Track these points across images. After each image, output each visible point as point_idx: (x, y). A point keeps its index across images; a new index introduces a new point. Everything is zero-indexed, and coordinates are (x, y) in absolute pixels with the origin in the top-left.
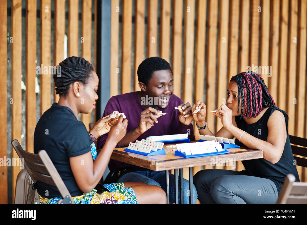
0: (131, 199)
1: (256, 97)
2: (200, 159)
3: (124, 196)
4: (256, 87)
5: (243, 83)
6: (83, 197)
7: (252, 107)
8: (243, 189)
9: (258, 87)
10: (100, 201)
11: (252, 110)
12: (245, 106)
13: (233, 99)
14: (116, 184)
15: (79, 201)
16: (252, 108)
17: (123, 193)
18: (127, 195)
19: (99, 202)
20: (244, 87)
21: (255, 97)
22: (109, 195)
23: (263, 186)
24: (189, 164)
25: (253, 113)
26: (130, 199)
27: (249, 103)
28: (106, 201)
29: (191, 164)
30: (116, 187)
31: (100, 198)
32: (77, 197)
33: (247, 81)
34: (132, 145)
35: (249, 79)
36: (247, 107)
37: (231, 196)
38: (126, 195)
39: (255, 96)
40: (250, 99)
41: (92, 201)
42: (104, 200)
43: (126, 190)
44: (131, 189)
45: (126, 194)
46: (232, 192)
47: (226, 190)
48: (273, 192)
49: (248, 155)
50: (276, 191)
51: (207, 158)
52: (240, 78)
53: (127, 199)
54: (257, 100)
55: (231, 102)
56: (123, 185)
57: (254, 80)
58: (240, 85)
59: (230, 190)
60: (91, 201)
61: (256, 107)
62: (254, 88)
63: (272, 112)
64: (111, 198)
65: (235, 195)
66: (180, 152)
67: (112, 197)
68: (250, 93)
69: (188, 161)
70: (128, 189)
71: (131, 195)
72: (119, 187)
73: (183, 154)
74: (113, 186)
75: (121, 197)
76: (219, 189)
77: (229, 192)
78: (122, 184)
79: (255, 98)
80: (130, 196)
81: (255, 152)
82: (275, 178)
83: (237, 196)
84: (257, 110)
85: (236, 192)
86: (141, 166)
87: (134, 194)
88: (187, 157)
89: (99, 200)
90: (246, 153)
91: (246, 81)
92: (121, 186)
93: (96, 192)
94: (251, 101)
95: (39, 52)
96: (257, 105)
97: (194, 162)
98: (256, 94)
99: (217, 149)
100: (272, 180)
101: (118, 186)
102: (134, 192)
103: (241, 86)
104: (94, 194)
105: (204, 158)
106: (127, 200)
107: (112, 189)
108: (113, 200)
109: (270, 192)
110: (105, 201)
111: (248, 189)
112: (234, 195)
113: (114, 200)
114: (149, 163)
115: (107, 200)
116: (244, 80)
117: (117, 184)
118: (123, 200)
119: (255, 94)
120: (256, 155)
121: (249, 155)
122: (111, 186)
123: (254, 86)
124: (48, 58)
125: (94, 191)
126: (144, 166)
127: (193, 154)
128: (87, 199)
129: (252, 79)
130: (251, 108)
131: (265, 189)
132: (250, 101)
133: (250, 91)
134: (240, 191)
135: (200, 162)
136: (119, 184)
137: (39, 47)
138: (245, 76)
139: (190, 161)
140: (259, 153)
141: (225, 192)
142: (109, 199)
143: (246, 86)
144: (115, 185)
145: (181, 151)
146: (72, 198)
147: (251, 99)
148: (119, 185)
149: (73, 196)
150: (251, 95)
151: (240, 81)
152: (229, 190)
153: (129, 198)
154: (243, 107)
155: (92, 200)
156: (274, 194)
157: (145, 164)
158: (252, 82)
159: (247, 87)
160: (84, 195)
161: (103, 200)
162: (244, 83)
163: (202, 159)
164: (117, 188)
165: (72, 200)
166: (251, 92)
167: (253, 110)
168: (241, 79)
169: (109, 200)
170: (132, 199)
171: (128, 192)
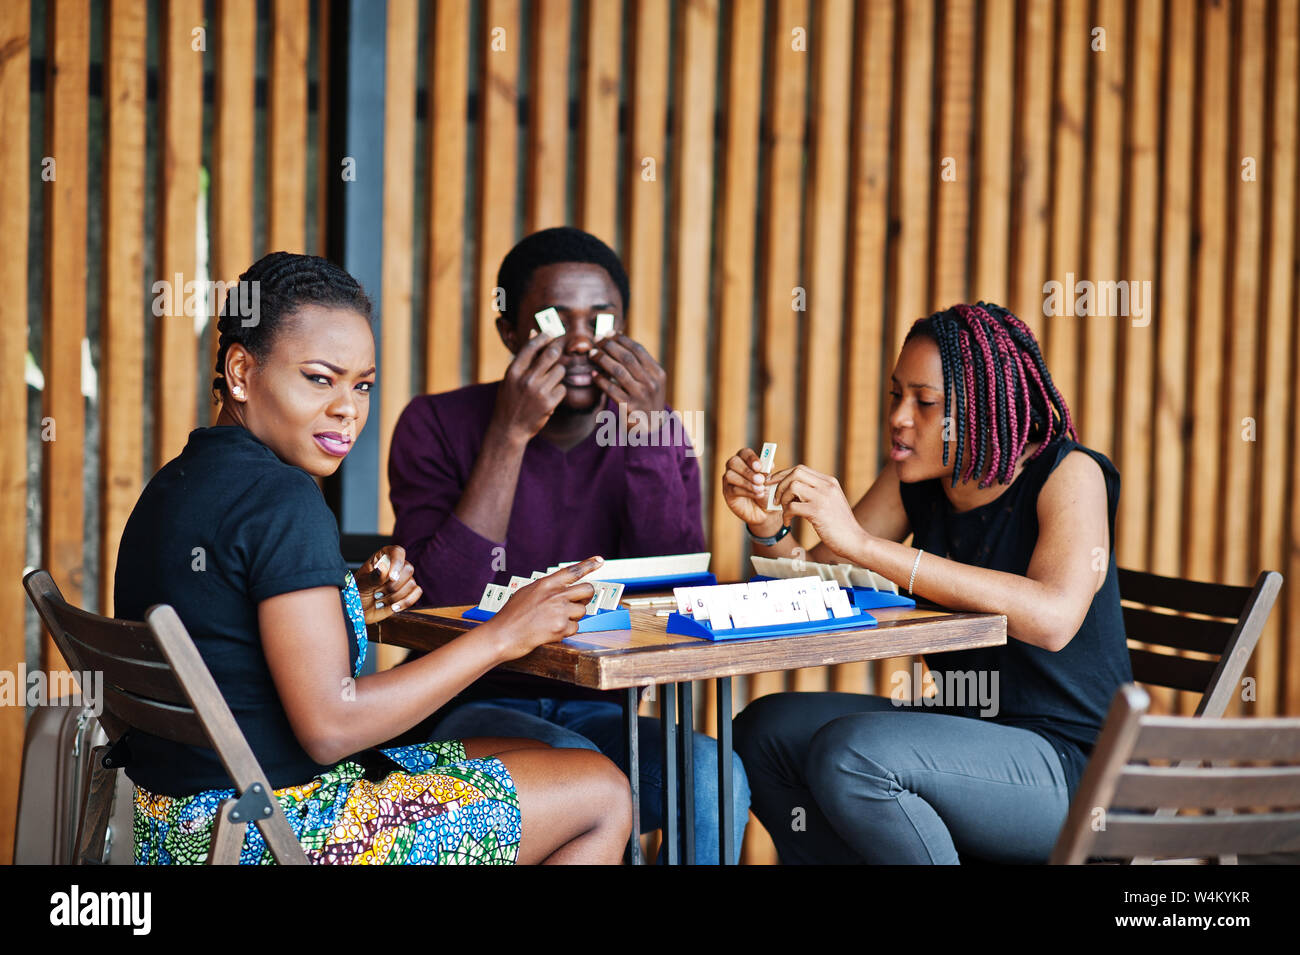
0: (498, 801)
1: (1011, 401)
2: (768, 644)
3: (469, 789)
4: (1009, 363)
5: (960, 345)
6: (314, 790)
7: (996, 440)
8: (935, 767)
9: (1019, 364)
10: (380, 807)
11: (998, 451)
12: (970, 434)
13: (917, 411)
14: (433, 748)
15: (300, 808)
16: (997, 444)
17: (467, 778)
18: (483, 785)
19: (374, 812)
20: (967, 360)
21: (1007, 403)
22: (412, 785)
23: (1012, 758)
24: (727, 665)
25: (1000, 463)
26: (494, 800)
27: (983, 426)
28: (401, 809)
29: (732, 664)
30: (431, 758)
31: (380, 796)
32: (289, 791)
33: (978, 337)
34: (495, 595)
35: (986, 331)
36: (976, 440)
37: (892, 793)
38: (479, 784)
39: (1007, 398)
40: (988, 408)
41: (346, 809)
42: (394, 803)
43: (478, 767)
44: (497, 761)
45: (479, 781)
46: (892, 776)
47: (872, 769)
48: (1047, 781)
49: (951, 632)
50: (1059, 777)
51: (794, 642)
52: (951, 327)
53: (481, 799)
54: (1013, 413)
55: (910, 423)
56: (459, 749)
57: (1003, 337)
58: (950, 354)
59: (888, 769)
60: (343, 806)
61: (1011, 441)
62: (1002, 366)
63: (1062, 459)
64: (421, 796)
65: (904, 789)
66: (689, 617)
67: (423, 794)
68: (991, 386)
69: (722, 654)
70: (484, 761)
71: (497, 786)
72: (443, 755)
73: (703, 625)
74: (421, 755)
75: (461, 794)
76: (844, 766)
77: (884, 778)
78: (455, 744)
79: (1007, 407)
80: (493, 791)
81: (976, 620)
82: (1053, 726)
83: (912, 792)
84: (1014, 453)
85: (910, 777)
86: (539, 674)
87: (509, 783)
88: (716, 638)
89: (373, 803)
90: (944, 623)
91: (973, 338)
92: (452, 755)
93: (360, 775)
94: (994, 417)
95: (97, 232)
96: (1015, 434)
97: (745, 658)
98: (1011, 390)
99: (829, 609)
100: (1044, 733)
101: (438, 754)
102: (507, 773)
103: (955, 356)
104: (353, 779)
105: (785, 642)
106: (481, 804)
107: (418, 766)
108: (430, 802)
109: (1037, 782)
110: (396, 809)
111: (956, 768)
112: (900, 788)
113: (432, 805)
114: (570, 659)
115: (405, 804)
116: (963, 335)
117: (437, 746)
118: (467, 803)
119: (1006, 392)
120: (979, 633)
121: (955, 634)
122: (413, 752)
123: (1002, 361)
124: (135, 259)
125: (355, 771)
126: (549, 671)
127: (738, 625)
128: (326, 801)
129: (994, 332)
130: (992, 445)
131: (1020, 769)
132: (989, 419)
133: (987, 378)
134: (923, 774)
135: (765, 655)
136: (442, 747)
137: (96, 215)
138: (970, 320)
139: (728, 653)
140: (993, 624)
141: (865, 778)
142: (412, 798)
143: (974, 356)
144: (427, 748)
145: (692, 615)
146: (272, 794)
147: (994, 408)
148: (444, 751)
149: (275, 787)
150: (993, 394)
151: (951, 336)
152: (882, 768)
153: (491, 796)
154: (961, 440)
155: (346, 802)
156: (1051, 790)
157: (555, 665)
158: (997, 344)
159: (976, 363)
160: (317, 784)
161: (390, 805)
162: (964, 346)
163: (776, 644)
164: (436, 761)
165: (273, 801)
166: (994, 383)
167: (1002, 453)
168: (953, 328)
169: (412, 803)
170: (502, 801)
171: (485, 774)
